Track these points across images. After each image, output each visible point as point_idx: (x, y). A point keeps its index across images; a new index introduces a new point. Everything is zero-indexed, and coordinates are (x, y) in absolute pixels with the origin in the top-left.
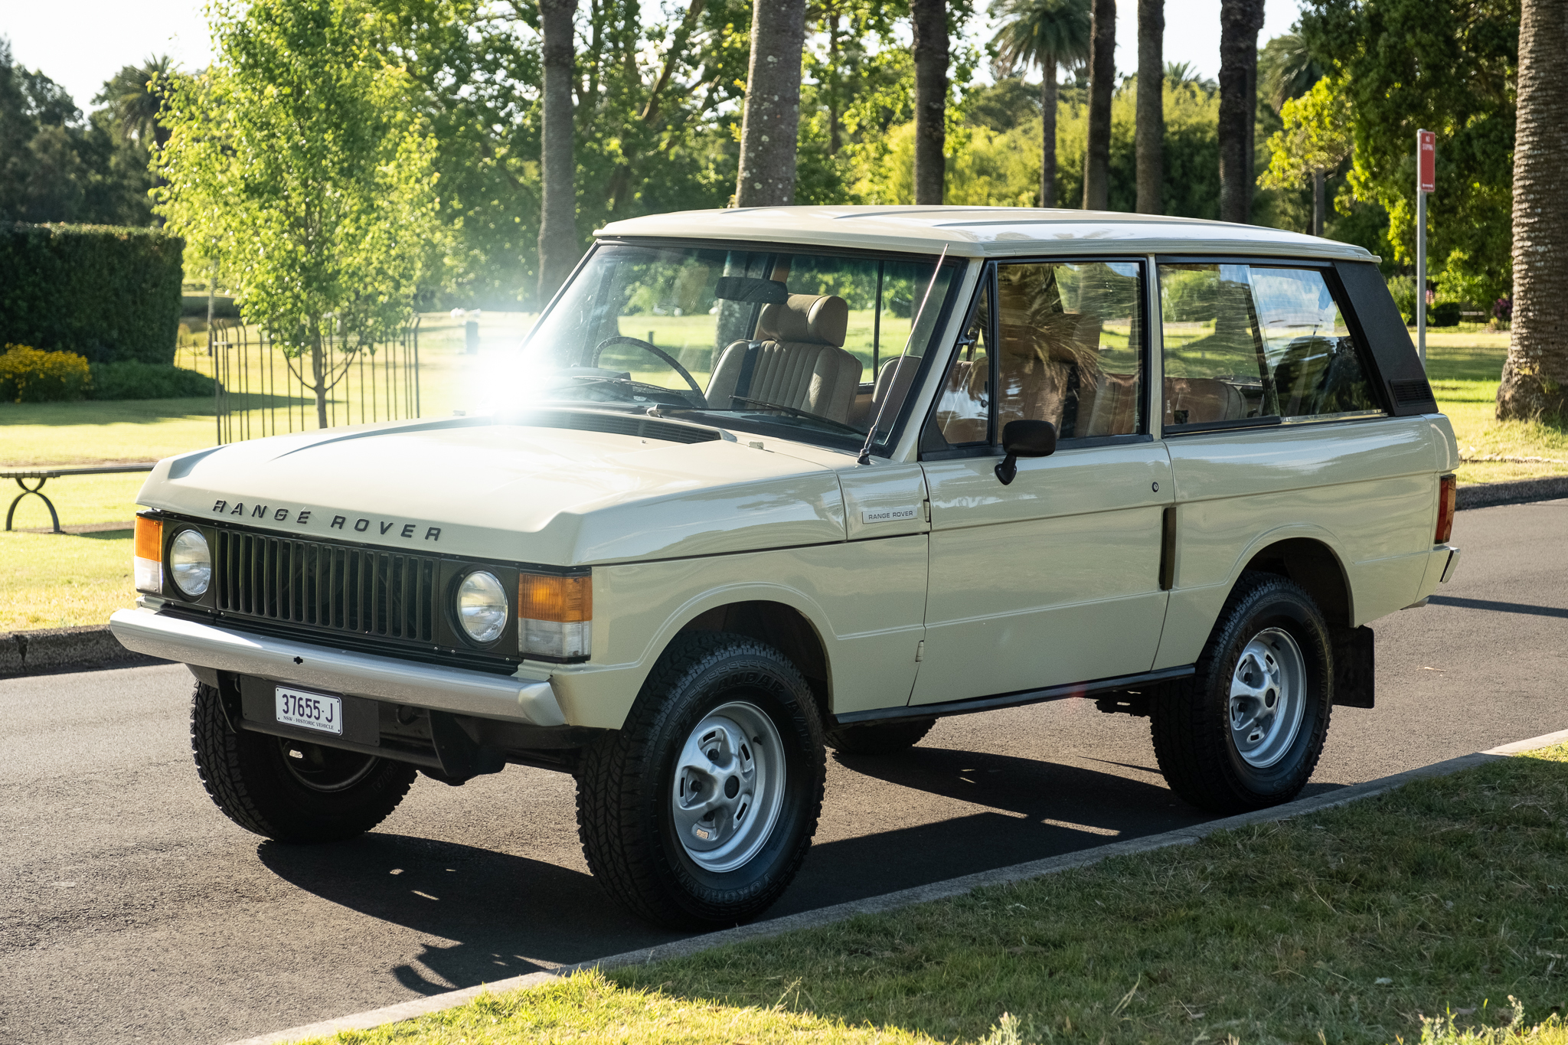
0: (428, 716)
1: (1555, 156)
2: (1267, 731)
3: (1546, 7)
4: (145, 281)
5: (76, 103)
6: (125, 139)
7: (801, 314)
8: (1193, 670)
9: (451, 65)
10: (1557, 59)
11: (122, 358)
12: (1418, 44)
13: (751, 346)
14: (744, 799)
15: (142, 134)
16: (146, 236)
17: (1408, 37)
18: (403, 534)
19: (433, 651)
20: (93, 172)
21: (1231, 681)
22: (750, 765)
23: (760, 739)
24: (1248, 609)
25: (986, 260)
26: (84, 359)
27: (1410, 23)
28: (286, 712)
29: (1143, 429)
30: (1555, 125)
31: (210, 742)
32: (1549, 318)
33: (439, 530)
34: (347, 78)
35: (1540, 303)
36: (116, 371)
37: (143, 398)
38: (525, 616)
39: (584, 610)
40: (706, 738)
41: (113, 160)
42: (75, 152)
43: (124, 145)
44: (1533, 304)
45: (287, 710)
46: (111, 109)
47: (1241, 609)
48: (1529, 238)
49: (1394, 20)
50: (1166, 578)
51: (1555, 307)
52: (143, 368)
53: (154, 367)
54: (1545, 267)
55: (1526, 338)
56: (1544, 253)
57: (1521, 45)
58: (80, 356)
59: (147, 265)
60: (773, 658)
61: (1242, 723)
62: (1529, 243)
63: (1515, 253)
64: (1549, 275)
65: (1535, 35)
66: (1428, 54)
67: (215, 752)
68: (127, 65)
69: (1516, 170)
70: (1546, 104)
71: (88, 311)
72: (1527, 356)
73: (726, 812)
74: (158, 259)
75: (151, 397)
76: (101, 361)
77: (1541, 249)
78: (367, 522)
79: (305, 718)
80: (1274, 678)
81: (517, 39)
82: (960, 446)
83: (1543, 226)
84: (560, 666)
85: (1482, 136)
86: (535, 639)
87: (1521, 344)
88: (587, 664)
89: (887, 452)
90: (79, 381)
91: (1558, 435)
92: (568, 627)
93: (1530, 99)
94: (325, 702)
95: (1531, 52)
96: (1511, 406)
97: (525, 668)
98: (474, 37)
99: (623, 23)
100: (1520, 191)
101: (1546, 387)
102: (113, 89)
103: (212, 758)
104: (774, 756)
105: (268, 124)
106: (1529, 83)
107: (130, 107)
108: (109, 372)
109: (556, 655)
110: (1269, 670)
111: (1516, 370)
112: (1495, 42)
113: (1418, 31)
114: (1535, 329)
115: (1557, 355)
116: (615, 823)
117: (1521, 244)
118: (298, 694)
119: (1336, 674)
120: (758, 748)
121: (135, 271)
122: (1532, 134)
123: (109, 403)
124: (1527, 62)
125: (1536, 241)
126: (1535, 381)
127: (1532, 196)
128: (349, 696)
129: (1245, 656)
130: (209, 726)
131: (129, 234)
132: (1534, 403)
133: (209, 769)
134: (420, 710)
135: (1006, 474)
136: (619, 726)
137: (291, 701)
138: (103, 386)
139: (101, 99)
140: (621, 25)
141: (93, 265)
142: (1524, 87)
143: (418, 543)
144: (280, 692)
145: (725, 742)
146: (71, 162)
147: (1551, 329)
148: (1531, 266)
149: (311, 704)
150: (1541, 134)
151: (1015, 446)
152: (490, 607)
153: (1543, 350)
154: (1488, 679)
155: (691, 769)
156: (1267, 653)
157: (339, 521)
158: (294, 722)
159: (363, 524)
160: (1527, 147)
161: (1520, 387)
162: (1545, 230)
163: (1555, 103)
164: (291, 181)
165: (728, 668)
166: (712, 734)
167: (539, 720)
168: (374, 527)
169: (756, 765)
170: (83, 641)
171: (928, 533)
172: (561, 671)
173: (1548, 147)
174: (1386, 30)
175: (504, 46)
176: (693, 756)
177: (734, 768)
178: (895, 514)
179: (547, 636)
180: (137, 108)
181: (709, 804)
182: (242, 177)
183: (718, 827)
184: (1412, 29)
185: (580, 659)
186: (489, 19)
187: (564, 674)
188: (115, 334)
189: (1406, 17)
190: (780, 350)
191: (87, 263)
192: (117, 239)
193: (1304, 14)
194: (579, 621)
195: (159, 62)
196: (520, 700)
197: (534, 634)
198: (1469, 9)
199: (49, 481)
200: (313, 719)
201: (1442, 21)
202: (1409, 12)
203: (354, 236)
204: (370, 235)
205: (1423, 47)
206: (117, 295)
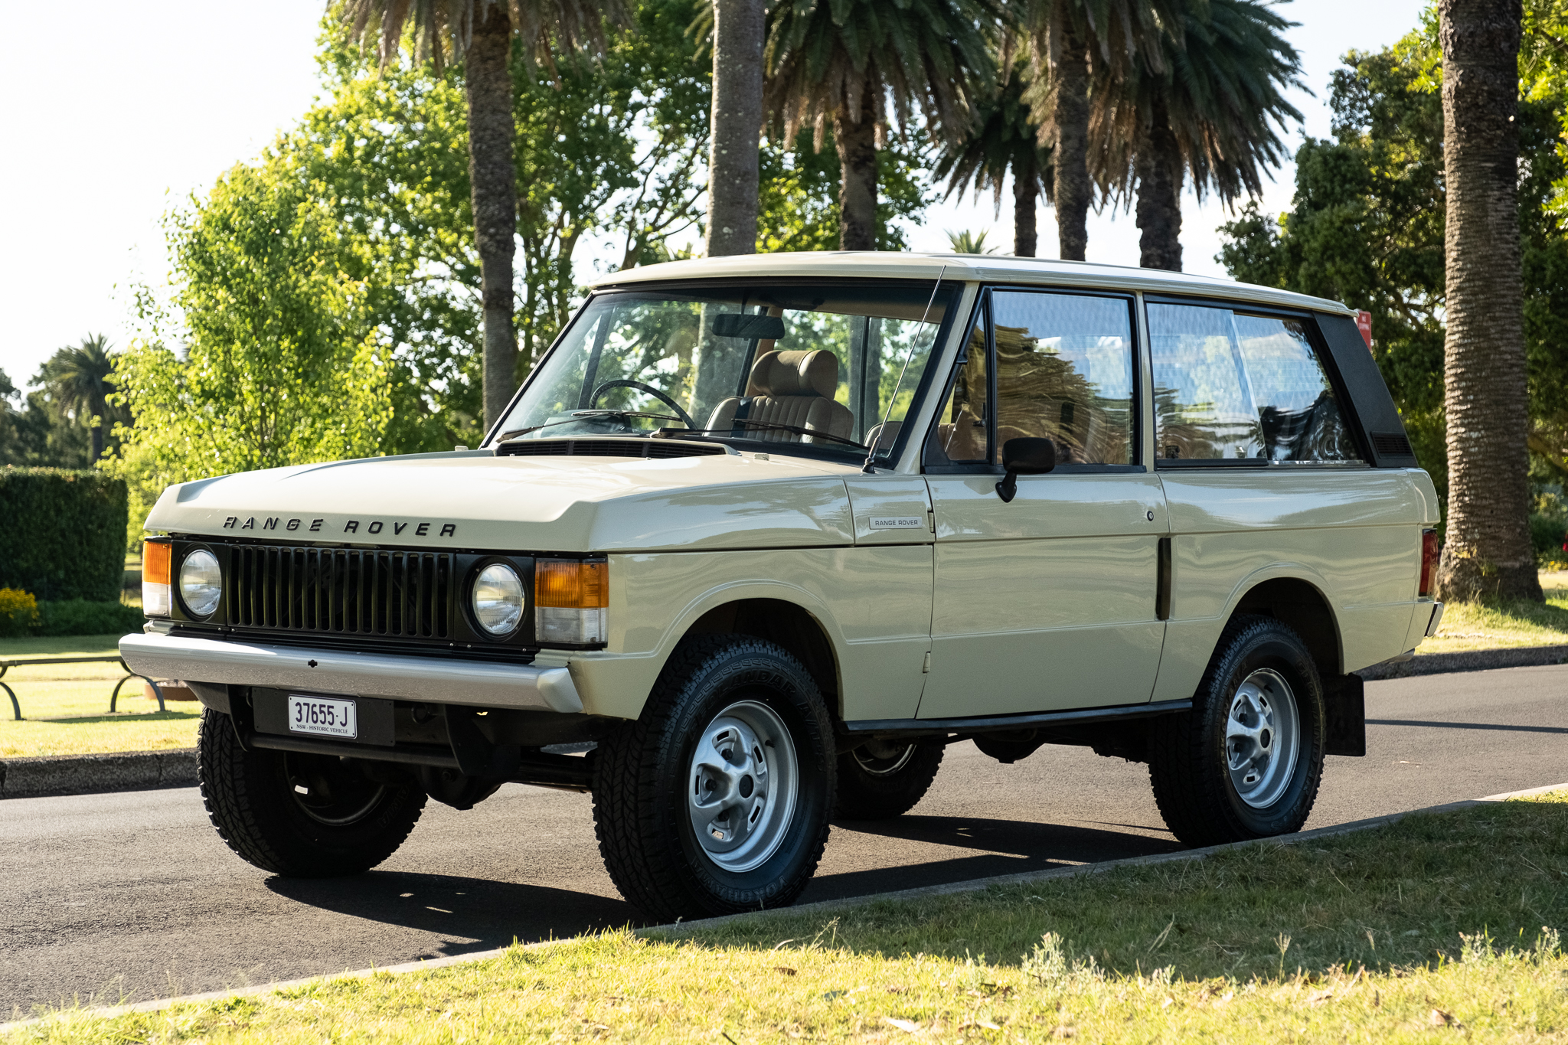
0: (444, 713)
1: (1484, 345)
2: (1262, 773)
3: (1470, 201)
4: (92, 523)
5: (14, 384)
6: (61, 417)
7: (792, 368)
8: (1190, 704)
9: (388, 322)
10: (1484, 250)
11: (69, 597)
12: (1338, 272)
13: (742, 403)
14: (758, 801)
15: (78, 412)
16: (92, 478)
17: (1328, 265)
18: (418, 533)
19: (449, 647)
20: (30, 450)
21: (1227, 718)
22: (763, 767)
23: (773, 742)
24: (1242, 647)
25: (982, 284)
26: (32, 595)
27: (1329, 252)
28: (299, 720)
29: (1137, 459)
30: (1484, 315)
31: (217, 772)
32: (1484, 502)
33: (454, 527)
34: (304, 286)
35: (1475, 488)
36: (63, 609)
37: (91, 634)
38: (540, 604)
39: (600, 594)
40: (720, 737)
41: (50, 439)
42: (14, 428)
43: (60, 423)
44: (1469, 489)
45: (300, 719)
46: (49, 390)
47: (1235, 646)
48: (1462, 425)
49: (1314, 250)
50: (1162, 609)
51: (1490, 491)
52: (89, 606)
53: (100, 604)
54: (1479, 453)
55: (1463, 522)
56: (1478, 439)
57: (1447, 238)
58: (27, 593)
59: (93, 507)
60: (785, 659)
61: (1238, 763)
62: (1463, 430)
63: (1449, 440)
64: (1483, 460)
65: (1461, 228)
66: (1348, 282)
67: (222, 781)
68: (64, 348)
69: (1447, 359)
70: (1474, 294)
71: (35, 552)
72: (1464, 540)
73: (740, 812)
74: (104, 501)
75: (98, 633)
76: (49, 599)
77: (1474, 435)
78: (381, 525)
79: (319, 724)
80: (1269, 719)
81: (453, 298)
82: (960, 463)
83: (1476, 412)
84: (577, 652)
85: (1402, 360)
86: (551, 627)
87: (1458, 528)
88: (604, 652)
89: (890, 464)
90: (27, 617)
91: (1497, 615)
92: (585, 613)
93: (1458, 289)
94: (339, 706)
95: (1457, 244)
96: (1450, 589)
97: (542, 657)
98: (411, 298)
99: (556, 282)
100: (1452, 379)
101: (1484, 570)
102: (49, 370)
103: (219, 788)
104: (786, 760)
105: (224, 329)
106: (1457, 274)
107: (67, 385)
108: (56, 609)
109: (574, 642)
110: (1263, 712)
111: (1454, 554)
112: (1412, 268)
113: (1338, 259)
114: (1471, 514)
115: (1494, 538)
116: (632, 816)
117: (1454, 431)
118: (311, 701)
119: (1328, 721)
120: (770, 751)
121: (81, 512)
122: (1462, 324)
123: (57, 639)
124: (1454, 254)
125: (1470, 427)
126: (1473, 563)
127: (1463, 384)
128: (364, 698)
129: (1239, 697)
130: (216, 756)
131: (76, 476)
132: (1473, 585)
133: (215, 799)
134: (433, 706)
135: (1006, 492)
136: (636, 716)
137: (304, 709)
138: (51, 622)
139: (37, 380)
140: (553, 283)
141: (40, 507)
142: (1452, 278)
143: (433, 540)
144: (293, 701)
145: (738, 742)
146: (10, 437)
147: (1487, 512)
148: (1466, 452)
149: (325, 709)
150: (1471, 323)
151: (1015, 463)
152: (506, 599)
153: (1481, 534)
154: (1464, 768)
155: (705, 767)
156: (1260, 695)
157: (353, 525)
158: (307, 730)
159: (377, 526)
160: (1457, 336)
161: (1458, 570)
162: (1478, 416)
163: (1483, 293)
164: (246, 384)
165: (743, 666)
166: (726, 734)
167: (558, 707)
168: (388, 529)
169: (768, 768)
170: (61, 769)
171: (932, 544)
172: (579, 657)
173: (1479, 336)
174: (1306, 259)
175: (440, 305)
176: (707, 753)
177: (748, 767)
178: (900, 522)
179: (565, 624)
180: (74, 387)
181: (724, 803)
182: (199, 382)
183: (732, 828)
184: (1331, 258)
185: (597, 646)
186: (424, 280)
187: (583, 660)
188: (61, 574)
189: (1326, 247)
190: (772, 404)
191: (34, 505)
192: (64, 481)
193: (1225, 246)
194: (596, 607)
195: (96, 341)
196: (539, 685)
197: (551, 621)
198: (1385, 242)
199: (10, 669)
200: (327, 725)
201: (1360, 249)
202: (1328, 242)
203: (309, 440)
204: (326, 439)
205: (1343, 276)
206: (63, 535)
